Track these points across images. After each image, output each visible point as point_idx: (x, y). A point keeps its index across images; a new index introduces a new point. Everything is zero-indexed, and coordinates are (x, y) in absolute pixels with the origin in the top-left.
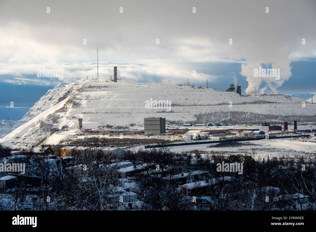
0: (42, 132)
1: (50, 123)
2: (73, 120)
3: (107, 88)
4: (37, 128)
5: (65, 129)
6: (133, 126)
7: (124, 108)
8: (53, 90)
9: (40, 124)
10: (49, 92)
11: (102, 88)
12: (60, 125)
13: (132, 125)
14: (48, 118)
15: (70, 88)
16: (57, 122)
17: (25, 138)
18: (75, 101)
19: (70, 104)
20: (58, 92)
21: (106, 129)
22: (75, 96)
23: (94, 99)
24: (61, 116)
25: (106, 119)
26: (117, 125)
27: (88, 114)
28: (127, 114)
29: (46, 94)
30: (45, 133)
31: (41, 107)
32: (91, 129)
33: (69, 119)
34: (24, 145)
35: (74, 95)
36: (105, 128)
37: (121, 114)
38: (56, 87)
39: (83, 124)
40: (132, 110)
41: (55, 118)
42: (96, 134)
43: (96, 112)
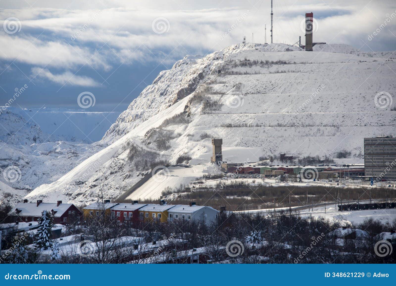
0: (132, 171)
1: (151, 148)
2: (202, 142)
3: (285, 65)
4: (122, 161)
5: (184, 163)
6: (345, 157)
7: (323, 113)
8: (169, 71)
9: (128, 151)
10: (162, 76)
11: (274, 65)
12: (172, 153)
13: (342, 155)
14: (146, 138)
15: (203, 66)
16: (167, 148)
17: (94, 183)
18: (209, 98)
19: (197, 105)
20: (180, 77)
21: (277, 164)
22: (211, 86)
23: (252, 93)
24: (176, 132)
25: (281, 139)
26: (306, 156)
27: (238, 128)
28: (328, 128)
29: (155, 80)
30: (140, 173)
31: (144, 112)
32: (242, 164)
33: (195, 141)
34: (93, 200)
35: (207, 84)
36: (275, 161)
37: (315, 129)
38: (176, 64)
39: (224, 151)
40: (342, 119)
41: (163, 136)
42: (251, 175)
43: (255, 125)
